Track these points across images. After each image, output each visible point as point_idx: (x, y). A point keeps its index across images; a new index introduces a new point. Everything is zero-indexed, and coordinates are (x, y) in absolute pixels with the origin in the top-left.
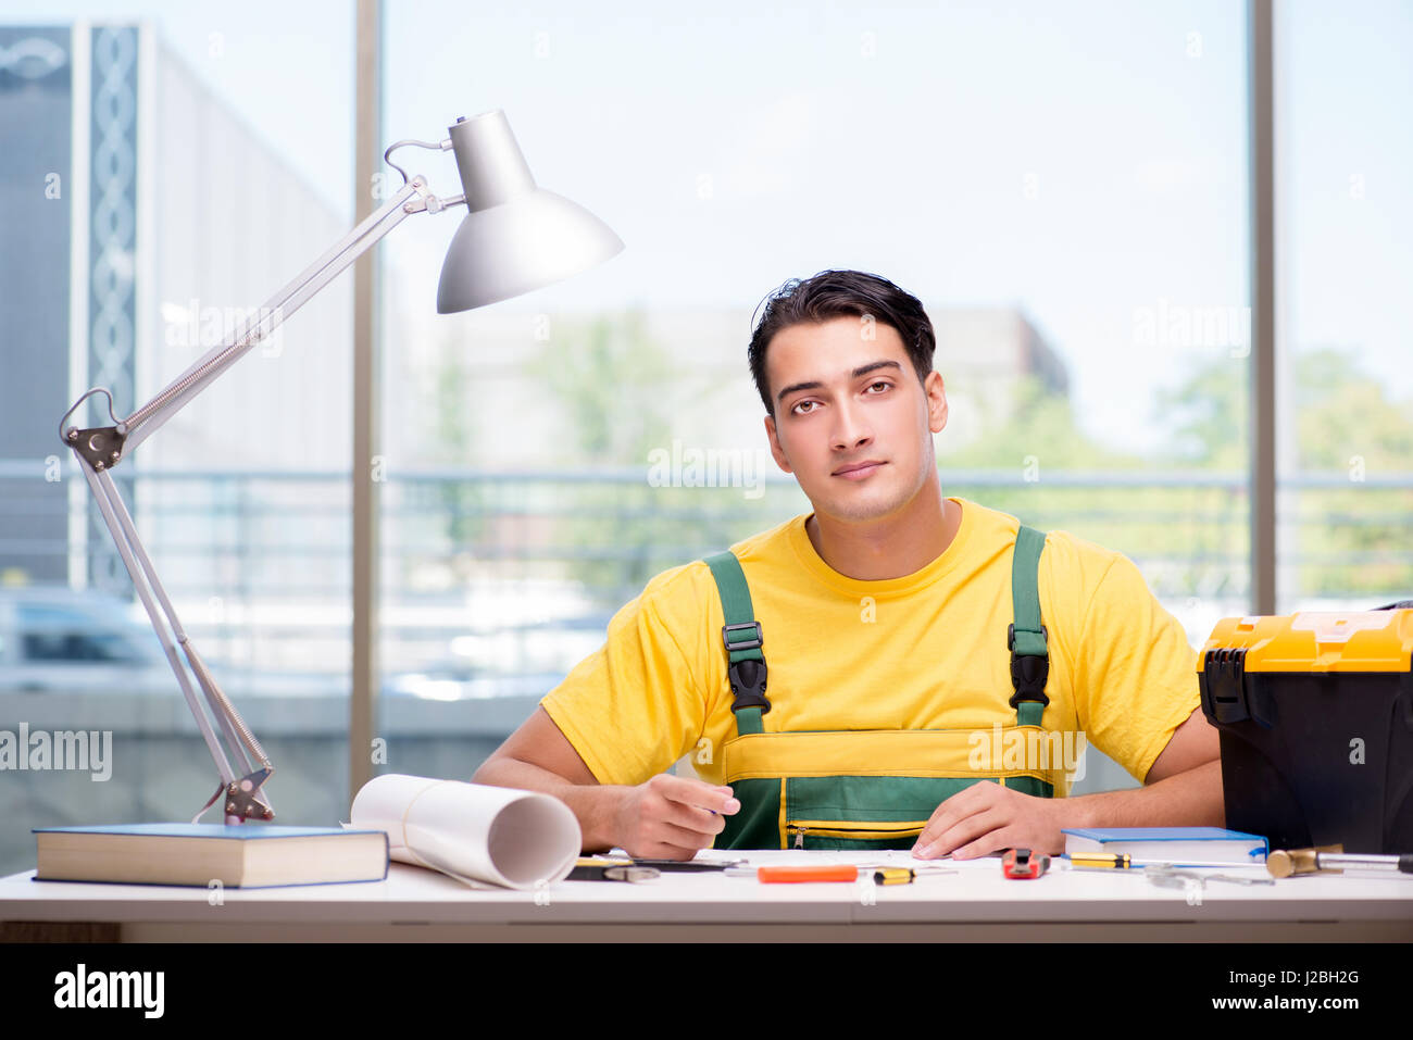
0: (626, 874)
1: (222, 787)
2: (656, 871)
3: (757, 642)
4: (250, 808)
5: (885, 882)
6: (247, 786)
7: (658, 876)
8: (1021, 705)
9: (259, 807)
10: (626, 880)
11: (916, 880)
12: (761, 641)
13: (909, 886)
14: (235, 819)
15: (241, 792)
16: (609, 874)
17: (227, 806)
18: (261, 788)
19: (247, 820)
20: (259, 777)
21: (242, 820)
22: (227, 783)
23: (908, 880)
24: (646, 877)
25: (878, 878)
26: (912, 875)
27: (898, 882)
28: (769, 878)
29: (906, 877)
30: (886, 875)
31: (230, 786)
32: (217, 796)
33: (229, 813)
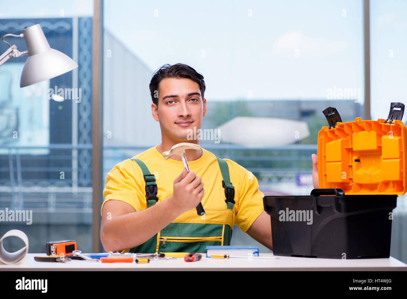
0: (61, 260)
5: (139, 262)
7: (70, 260)
8: (228, 202)
10: (61, 262)
13: (148, 264)
16: (57, 260)
23: (148, 262)
24: (66, 261)
25: (137, 261)
26: (149, 260)
27: (144, 262)
28: (104, 261)
29: (146, 261)
30: (139, 260)
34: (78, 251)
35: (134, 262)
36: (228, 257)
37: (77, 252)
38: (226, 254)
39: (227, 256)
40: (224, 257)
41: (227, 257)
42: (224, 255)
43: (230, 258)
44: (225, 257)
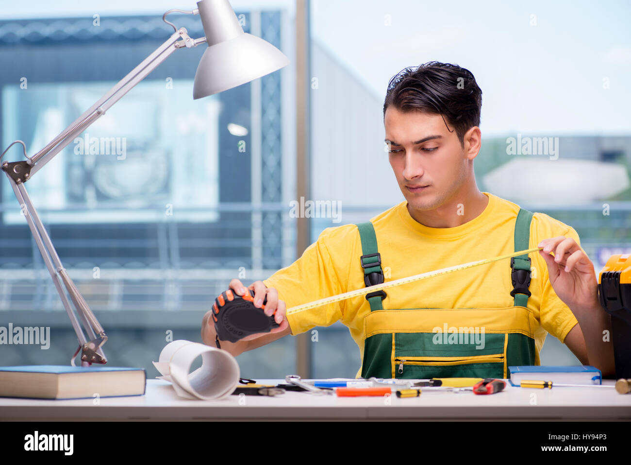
0: (268, 392)
1: (80, 347)
2: (284, 390)
3: (378, 263)
4: (94, 357)
5: (402, 396)
6: (92, 346)
7: (283, 393)
8: (516, 295)
9: (99, 357)
10: (268, 395)
11: (421, 395)
12: (380, 263)
13: (418, 398)
14: (86, 363)
15: (89, 350)
16: (261, 392)
17: (82, 356)
18: (100, 346)
19: (93, 364)
20: (98, 341)
21: (90, 364)
22: (82, 345)
23: (416, 395)
24: (277, 394)
25: (399, 394)
26: (419, 392)
27: (410, 396)
28: (342, 394)
29: (414, 394)
30: (402, 392)
31: (84, 346)
32: (78, 351)
33: (83, 360)
34: (294, 376)
35: (394, 395)
36: (551, 385)
37: (292, 377)
38: (547, 381)
39: (550, 383)
40: (543, 386)
41: (550, 387)
42: (543, 383)
43: (553, 388)
44: (546, 385)
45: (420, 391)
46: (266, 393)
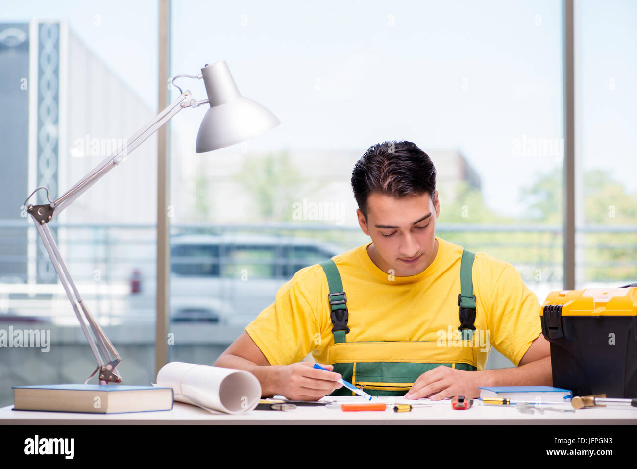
1: (98, 368)
2: (295, 406)
3: (344, 301)
4: (111, 377)
5: (399, 411)
6: (109, 367)
7: (295, 408)
8: (464, 330)
9: (115, 377)
10: (281, 410)
12: (346, 301)
13: (410, 412)
14: (104, 382)
15: (107, 370)
16: (274, 407)
17: (100, 376)
18: (116, 368)
19: (109, 383)
20: (115, 363)
21: (107, 383)
22: (100, 366)
24: (289, 409)
25: (396, 409)
26: (411, 408)
27: (405, 410)
29: (408, 409)
30: (399, 408)
31: (102, 367)
32: (96, 372)
33: (101, 380)
35: (391, 410)
45: (412, 406)
46: (279, 408)
